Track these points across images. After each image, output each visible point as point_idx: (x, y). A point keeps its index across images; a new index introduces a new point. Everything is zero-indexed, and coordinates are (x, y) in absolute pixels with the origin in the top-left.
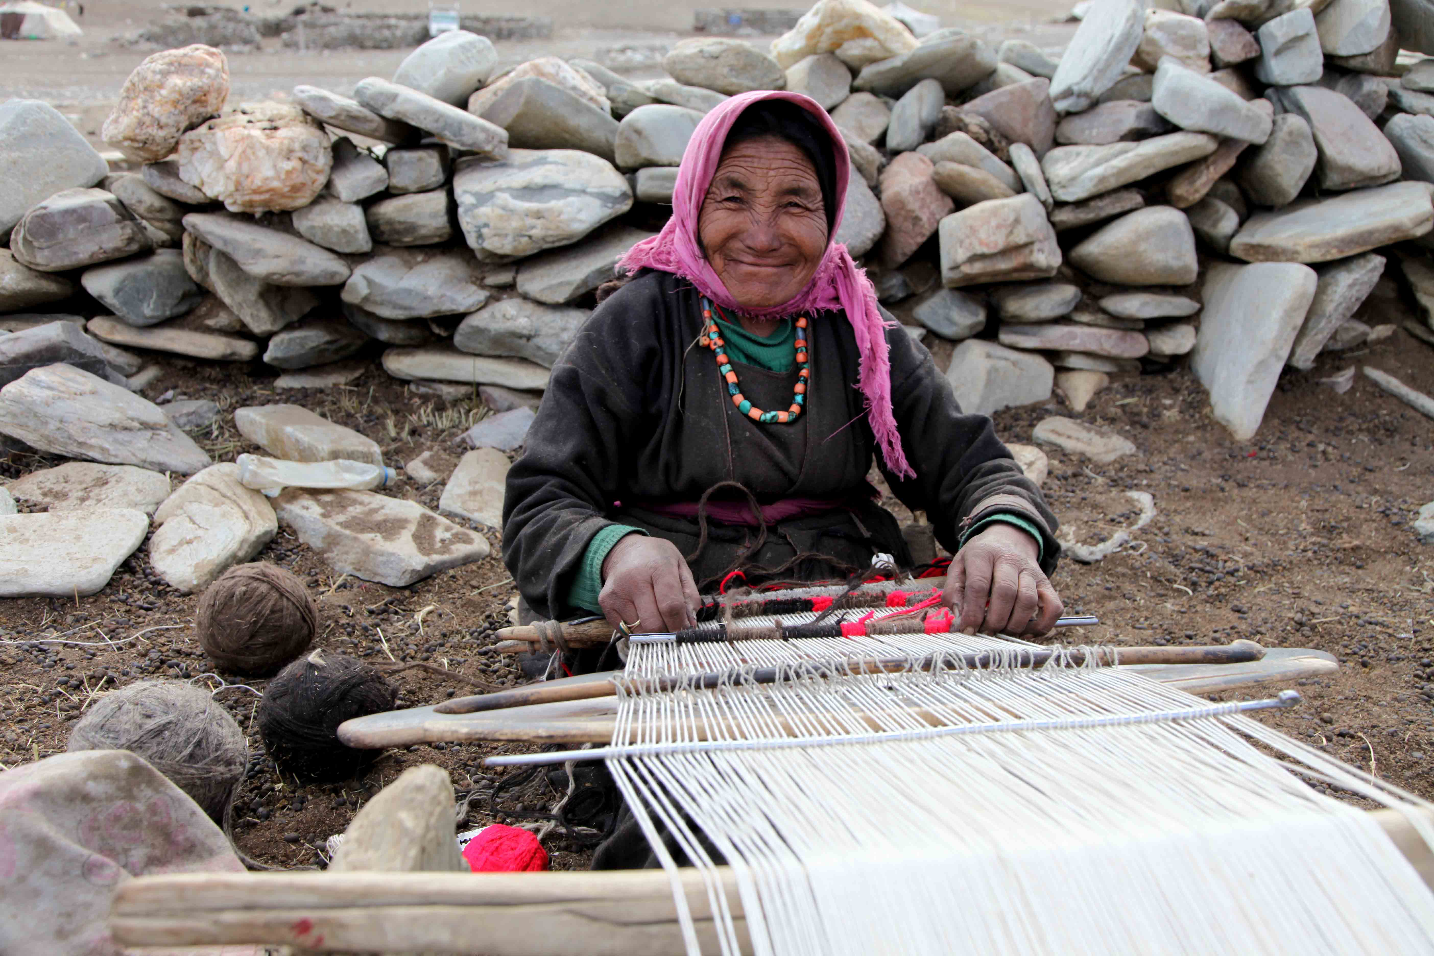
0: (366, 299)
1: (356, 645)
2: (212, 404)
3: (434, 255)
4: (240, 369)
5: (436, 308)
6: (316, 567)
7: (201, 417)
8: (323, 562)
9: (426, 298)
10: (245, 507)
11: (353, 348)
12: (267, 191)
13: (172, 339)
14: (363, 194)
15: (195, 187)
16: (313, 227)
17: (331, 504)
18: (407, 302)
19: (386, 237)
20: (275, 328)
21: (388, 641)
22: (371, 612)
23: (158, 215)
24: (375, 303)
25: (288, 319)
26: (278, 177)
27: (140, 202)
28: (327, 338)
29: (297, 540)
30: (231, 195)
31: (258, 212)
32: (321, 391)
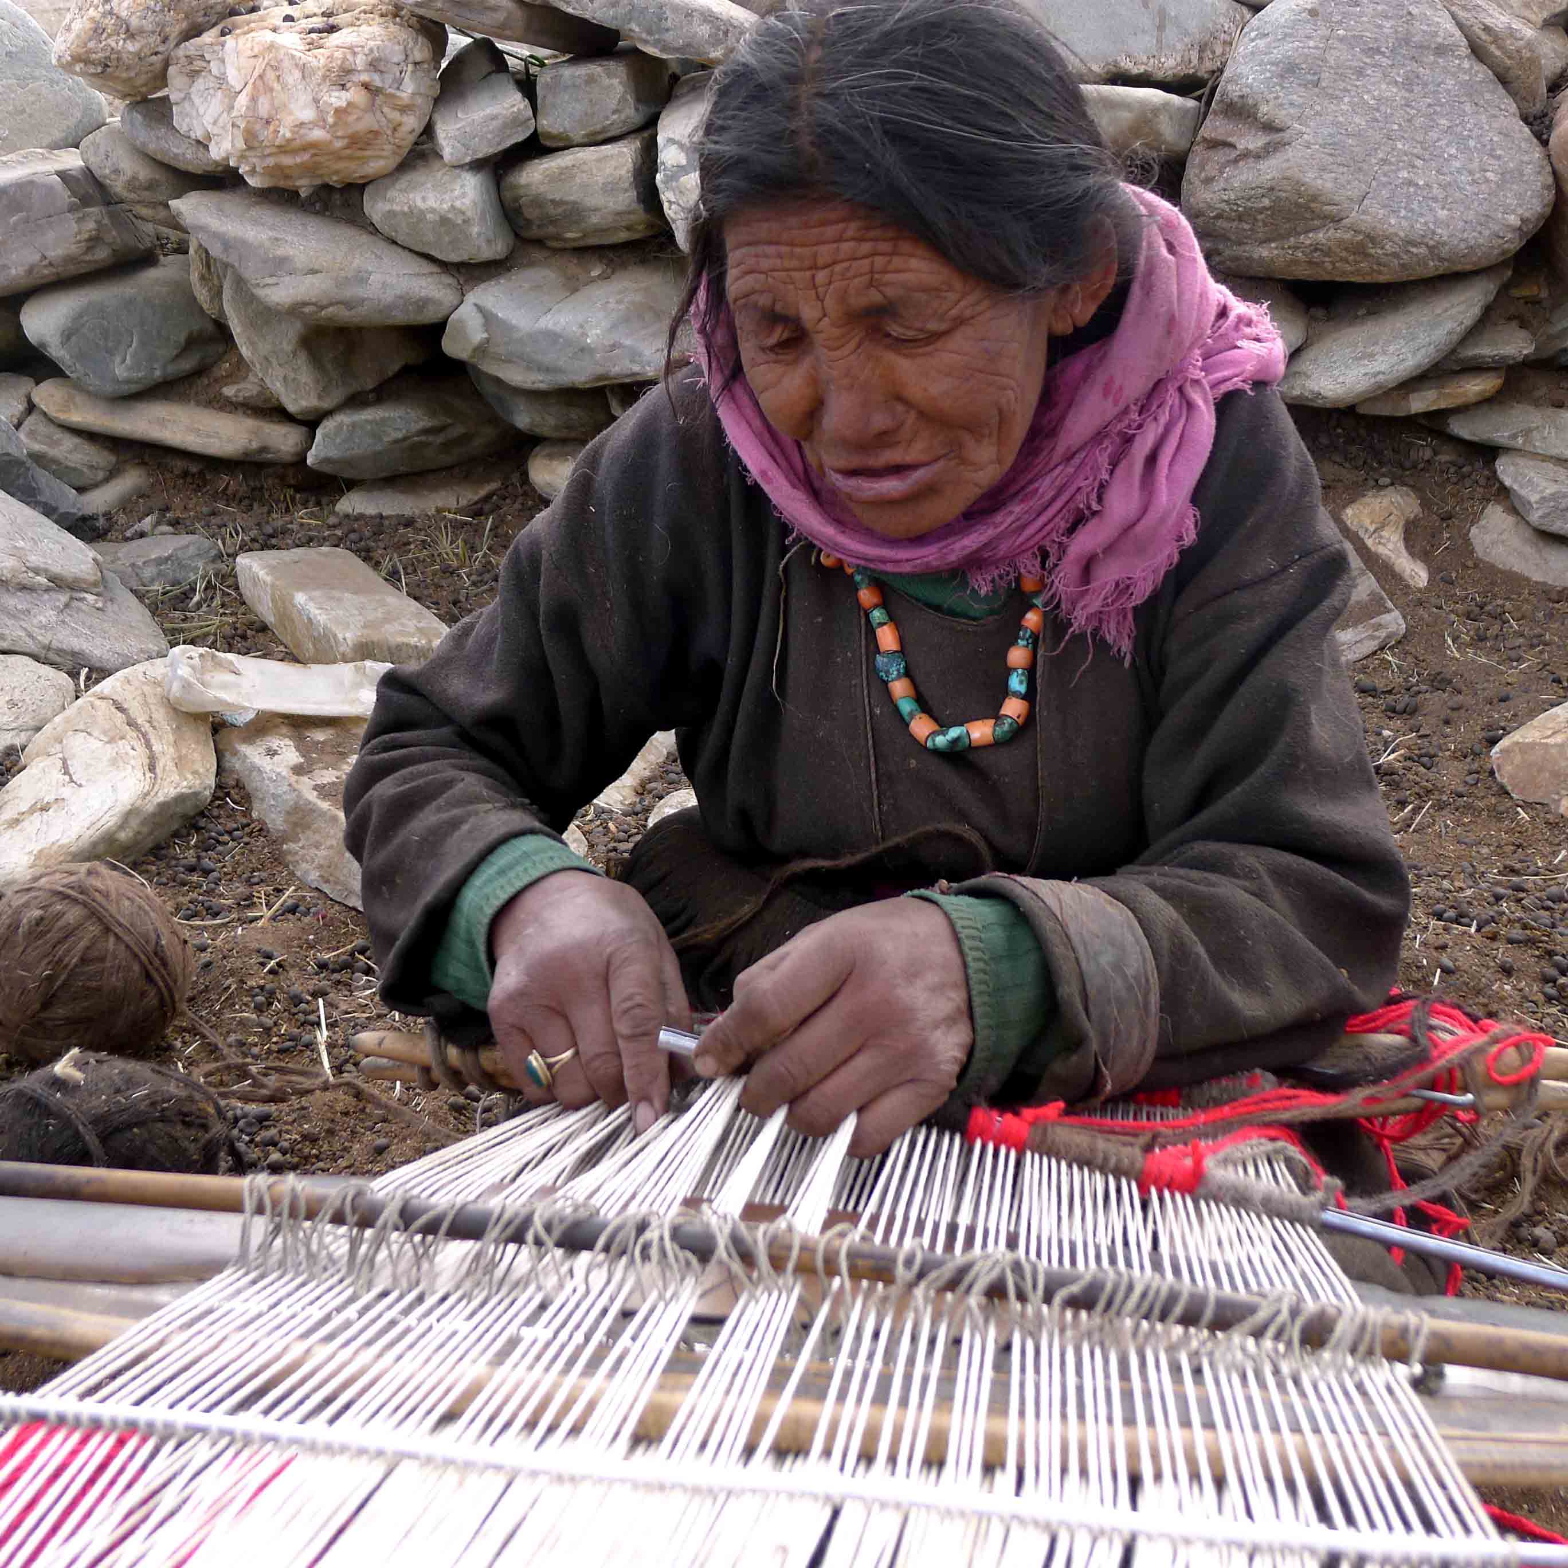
0: (481, 350)
1: (268, 1030)
2: (207, 543)
3: (624, 266)
4: (282, 478)
5: (600, 370)
6: (263, 868)
7: (182, 566)
8: (278, 859)
9: (584, 350)
10: (157, 747)
11: (478, 442)
12: (304, 148)
13: (162, 422)
14: (485, 150)
15: (198, 142)
16: (392, 214)
17: (321, 747)
18: (549, 358)
19: (534, 232)
20: (326, 404)
21: (330, 1026)
22: (323, 966)
23: (146, 194)
24: (498, 359)
25: (355, 387)
26: (320, 121)
27: (116, 171)
28: (426, 423)
29: (247, 813)
30: (242, 157)
31: (304, 186)
32: (409, 523)
